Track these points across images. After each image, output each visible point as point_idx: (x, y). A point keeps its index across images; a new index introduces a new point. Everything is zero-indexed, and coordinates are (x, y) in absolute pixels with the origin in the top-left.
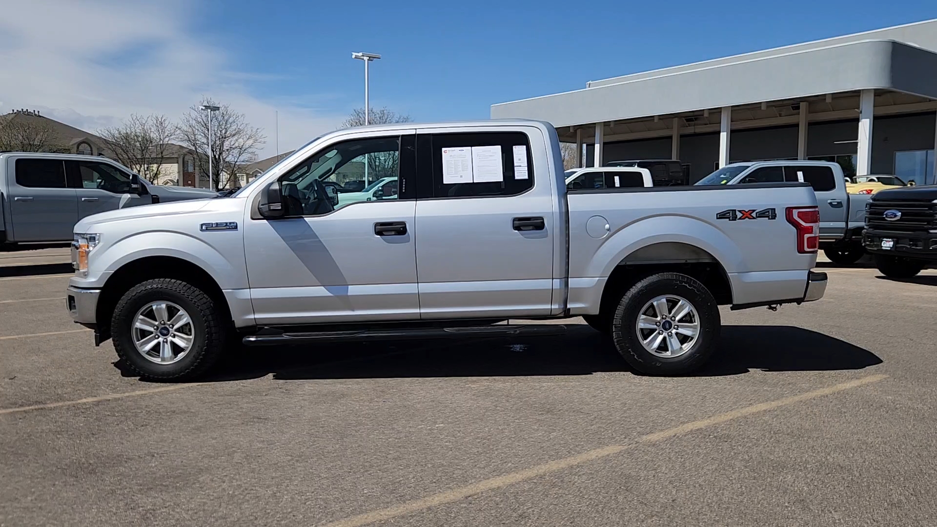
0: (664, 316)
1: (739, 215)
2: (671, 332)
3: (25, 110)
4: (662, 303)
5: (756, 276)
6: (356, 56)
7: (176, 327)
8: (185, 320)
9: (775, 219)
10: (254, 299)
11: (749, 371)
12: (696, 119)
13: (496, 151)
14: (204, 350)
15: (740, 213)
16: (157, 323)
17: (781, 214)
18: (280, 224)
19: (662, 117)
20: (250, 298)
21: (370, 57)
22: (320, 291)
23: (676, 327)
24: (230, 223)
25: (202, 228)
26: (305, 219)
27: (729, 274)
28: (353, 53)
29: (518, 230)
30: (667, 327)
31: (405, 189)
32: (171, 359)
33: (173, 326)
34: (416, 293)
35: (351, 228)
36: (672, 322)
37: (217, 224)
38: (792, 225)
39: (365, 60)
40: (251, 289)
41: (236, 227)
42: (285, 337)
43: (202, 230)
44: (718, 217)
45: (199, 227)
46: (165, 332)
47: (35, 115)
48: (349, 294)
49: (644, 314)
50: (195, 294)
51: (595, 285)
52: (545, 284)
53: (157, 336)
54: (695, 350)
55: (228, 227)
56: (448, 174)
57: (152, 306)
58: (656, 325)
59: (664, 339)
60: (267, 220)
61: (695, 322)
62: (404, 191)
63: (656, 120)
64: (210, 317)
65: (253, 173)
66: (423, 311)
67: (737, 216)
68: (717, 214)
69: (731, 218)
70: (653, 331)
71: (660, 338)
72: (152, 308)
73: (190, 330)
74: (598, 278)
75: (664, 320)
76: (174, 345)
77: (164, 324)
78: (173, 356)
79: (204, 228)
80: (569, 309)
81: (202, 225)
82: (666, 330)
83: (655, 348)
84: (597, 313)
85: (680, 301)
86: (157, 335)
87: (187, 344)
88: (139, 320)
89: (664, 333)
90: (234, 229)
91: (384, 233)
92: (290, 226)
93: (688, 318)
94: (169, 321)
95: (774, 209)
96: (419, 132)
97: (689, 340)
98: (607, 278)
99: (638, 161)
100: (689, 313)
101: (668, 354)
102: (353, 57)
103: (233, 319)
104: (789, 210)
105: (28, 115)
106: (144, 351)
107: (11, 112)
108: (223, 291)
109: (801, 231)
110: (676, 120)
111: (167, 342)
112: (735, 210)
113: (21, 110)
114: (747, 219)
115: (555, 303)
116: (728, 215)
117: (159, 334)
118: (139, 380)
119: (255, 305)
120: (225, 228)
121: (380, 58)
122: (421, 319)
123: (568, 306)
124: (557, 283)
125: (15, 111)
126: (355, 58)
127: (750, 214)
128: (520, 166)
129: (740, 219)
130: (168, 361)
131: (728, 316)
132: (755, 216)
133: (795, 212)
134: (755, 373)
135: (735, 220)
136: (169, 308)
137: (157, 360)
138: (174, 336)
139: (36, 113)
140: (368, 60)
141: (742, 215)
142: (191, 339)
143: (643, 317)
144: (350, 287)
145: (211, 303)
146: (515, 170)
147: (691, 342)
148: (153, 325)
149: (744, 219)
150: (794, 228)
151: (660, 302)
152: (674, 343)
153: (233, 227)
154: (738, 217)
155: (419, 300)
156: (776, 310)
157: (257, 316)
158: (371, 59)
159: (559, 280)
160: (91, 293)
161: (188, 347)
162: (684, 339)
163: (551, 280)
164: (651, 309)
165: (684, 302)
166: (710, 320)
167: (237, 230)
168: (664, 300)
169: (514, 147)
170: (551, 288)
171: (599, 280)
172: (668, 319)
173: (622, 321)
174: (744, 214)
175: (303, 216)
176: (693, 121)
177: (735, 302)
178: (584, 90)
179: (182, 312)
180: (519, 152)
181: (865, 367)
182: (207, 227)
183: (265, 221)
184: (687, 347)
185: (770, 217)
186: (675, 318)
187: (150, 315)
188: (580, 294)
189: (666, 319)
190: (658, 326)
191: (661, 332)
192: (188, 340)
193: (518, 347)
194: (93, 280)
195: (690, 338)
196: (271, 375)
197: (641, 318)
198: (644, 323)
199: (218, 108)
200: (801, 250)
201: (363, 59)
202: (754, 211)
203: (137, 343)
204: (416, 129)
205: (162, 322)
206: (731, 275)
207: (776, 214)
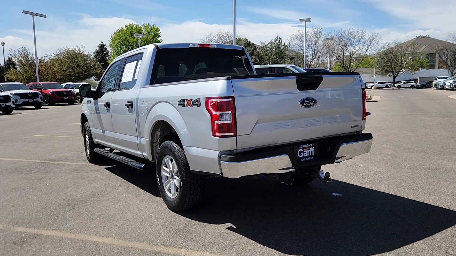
1: (186, 103)
3: (422, 36)
9: (200, 107)
10: (94, 133)
22: (101, 132)
25: (87, 102)
26: (98, 100)
29: (128, 108)
30: (172, 177)
34: (113, 137)
38: (209, 112)
40: (94, 128)
44: (179, 104)
47: (427, 37)
48: (105, 134)
51: (146, 144)
68: (178, 102)
69: (183, 105)
71: (170, 183)
75: (171, 172)
80: (144, 156)
84: (151, 160)
91: (107, 106)
95: (200, 99)
101: (171, 195)
103: (93, 140)
104: (207, 100)
105: (423, 38)
107: (416, 37)
108: (90, 128)
109: (214, 118)
112: (184, 99)
113: (420, 36)
114: (189, 106)
115: (140, 151)
116: (182, 103)
119: (95, 135)
124: (139, 140)
125: (418, 37)
128: (137, 72)
129: (186, 106)
132: (192, 104)
133: (210, 102)
139: (427, 36)
144: (105, 131)
150: (210, 115)
153: (90, 102)
155: (115, 141)
157: (97, 140)
163: (137, 137)
167: (91, 104)
169: (139, 61)
170: (137, 142)
171: (147, 140)
174: (188, 102)
180: (139, 64)
183: (94, 100)
185: (198, 105)
191: (170, 179)
195: (177, 188)
197: (163, 168)
198: (164, 171)
200: (214, 134)
202: (192, 100)
206: (185, 148)
207: (200, 103)
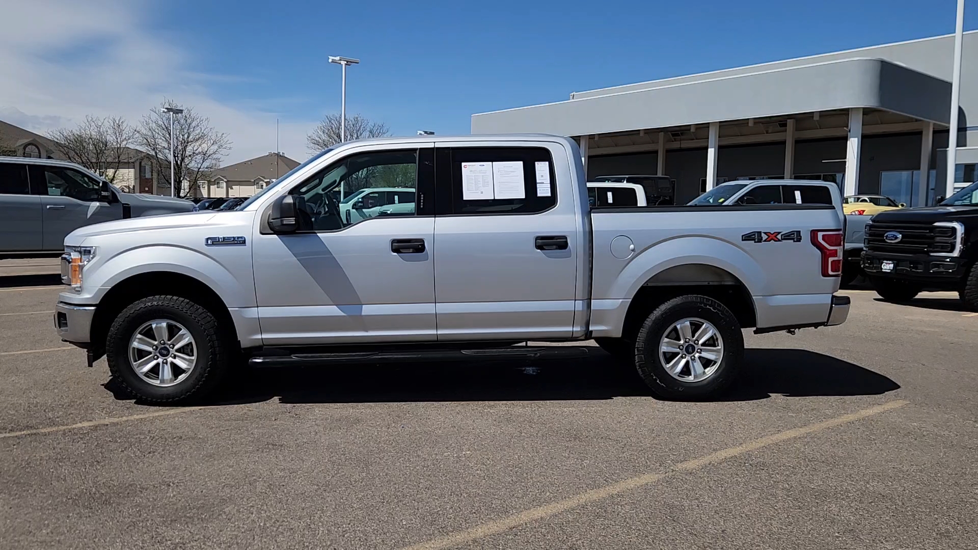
0: (687, 340)
1: (764, 237)
2: (694, 356)
4: (685, 327)
5: (781, 300)
6: (332, 60)
7: (176, 347)
8: (187, 339)
9: (800, 241)
10: (261, 318)
11: (770, 396)
12: (682, 134)
13: (517, 167)
14: (207, 372)
15: (766, 236)
16: (156, 343)
17: (806, 237)
18: (292, 239)
19: (647, 131)
20: (257, 317)
21: (347, 62)
22: (333, 310)
23: (699, 350)
24: (238, 238)
25: (207, 242)
26: (318, 234)
27: (754, 297)
28: (330, 57)
29: (541, 250)
30: (690, 350)
31: (423, 205)
32: (171, 381)
33: (174, 346)
34: (434, 314)
35: (367, 245)
36: (695, 346)
37: (224, 238)
38: (817, 248)
39: (342, 65)
40: (259, 308)
41: (244, 242)
42: (294, 358)
43: (207, 245)
44: (744, 238)
45: (204, 242)
46: (164, 352)
48: (363, 314)
49: (667, 337)
50: (198, 312)
51: (618, 308)
52: (567, 305)
53: (156, 357)
54: (717, 374)
55: (236, 242)
56: (468, 190)
57: (151, 325)
58: (679, 348)
59: (687, 362)
60: (277, 235)
61: (718, 346)
62: (422, 207)
63: (642, 134)
64: (214, 337)
65: (215, 181)
66: (440, 332)
67: (762, 238)
68: (742, 236)
69: (756, 240)
70: (676, 354)
71: (683, 362)
72: (152, 327)
73: (192, 350)
74: (621, 300)
75: (687, 344)
76: (173, 366)
77: (164, 344)
78: (173, 378)
79: (209, 242)
80: (592, 331)
81: (207, 239)
82: (689, 353)
83: (678, 372)
84: (620, 335)
85: (703, 324)
86: (156, 355)
87: (188, 365)
88: (137, 340)
89: (687, 357)
90: (242, 243)
91: (401, 250)
92: (303, 242)
93: (711, 342)
94: (169, 340)
95: (800, 232)
96: (437, 145)
97: (712, 364)
98: (630, 300)
99: (627, 176)
100: (712, 337)
101: (691, 378)
102: (330, 61)
103: (239, 339)
104: (814, 233)
106: (141, 373)
108: (229, 309)
109: (825, 254)
110: (662, 134)
111: (166, 363)
112: (760, 232)
114: (772, 241)
115: (577, 325)
116: (753, 237)
117: (158, 355)
118: (135, 403)
119: (262, 325)
120: (233, 242)
121: (358, 63)
122: (437, 341)
123: (591, 329)
124: (580, 305)
126: (332, 62)
127: (776, 237)
128: (543, 183)
129: (765, 241)
130: (167, 383)
131: (751, 340)
132: (780, 238)
133: (820, 235)
134: (777, 398)
135: (761, 242)
136: (170, 327)
137: (156, 382)
138: (175, 357)
140: (346, 64)
141: (767, 237)
142: (193, 360)
143: (666, 340)
144: (364, 306)
145: (215, 322)
146: (538, 187)
147: (715, 366)
148: (152, 345)
149: (770, 241)
150: (819, 251)
151: (683, 325)
152: (697, 366)
153: (240, 241)
154: (764, 239)
155: (436, 320)
156: (794, 334)
157: (265, 336)
158: (349, 63)
159: (581, 301)
160: (86, 310)
161: (189, 369)
162: (707, 363)
163: (574, 301)
164: (673, 332)
165: (708, 325)
166: (734, 343)
167: (245, 245)
168: (688, 323)
169: (536, 163)
170: (574, 309)
171: (622, 301)
172: (691, 343)
173: (645, 345)
174: (769, 237)
175: (316, 231)
176: (679, 136)
177: (759, 325)
178: (569, 101)
179: (184, 331)
180: (541, 168)
181: (884, 393)
182: (214, 242)
183: (275, 236)
184: (710, 371)
185: (795, 240)
186: (698, 341)
187: (149, 334)
188: (603, 316)
189: (689, 342)
190: (682, 350)
191: (684, 356)
192: (190, 361)
193: (530, 370)
194: (88, 296)
195: (713, 362)
196: (276, 399)
197: (664, 341)
198: (667, 346)
199: (181, 111)
200: (825, 274)
201: (340, 63)
202: (779, 233)
203: (135, 363)
204: (434, 142)
205: (162, 342)
206: (756, 299)
207: (801, 237)
